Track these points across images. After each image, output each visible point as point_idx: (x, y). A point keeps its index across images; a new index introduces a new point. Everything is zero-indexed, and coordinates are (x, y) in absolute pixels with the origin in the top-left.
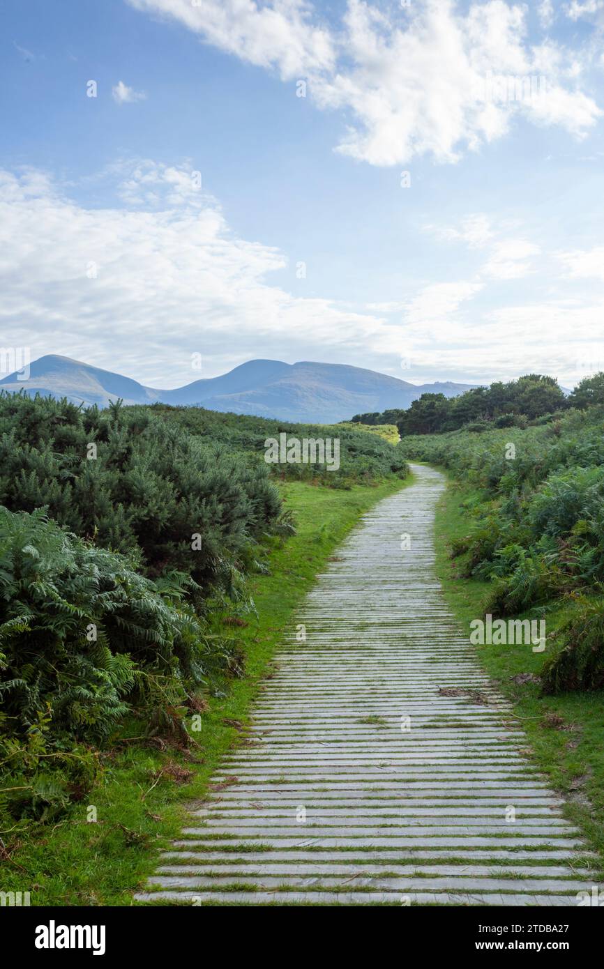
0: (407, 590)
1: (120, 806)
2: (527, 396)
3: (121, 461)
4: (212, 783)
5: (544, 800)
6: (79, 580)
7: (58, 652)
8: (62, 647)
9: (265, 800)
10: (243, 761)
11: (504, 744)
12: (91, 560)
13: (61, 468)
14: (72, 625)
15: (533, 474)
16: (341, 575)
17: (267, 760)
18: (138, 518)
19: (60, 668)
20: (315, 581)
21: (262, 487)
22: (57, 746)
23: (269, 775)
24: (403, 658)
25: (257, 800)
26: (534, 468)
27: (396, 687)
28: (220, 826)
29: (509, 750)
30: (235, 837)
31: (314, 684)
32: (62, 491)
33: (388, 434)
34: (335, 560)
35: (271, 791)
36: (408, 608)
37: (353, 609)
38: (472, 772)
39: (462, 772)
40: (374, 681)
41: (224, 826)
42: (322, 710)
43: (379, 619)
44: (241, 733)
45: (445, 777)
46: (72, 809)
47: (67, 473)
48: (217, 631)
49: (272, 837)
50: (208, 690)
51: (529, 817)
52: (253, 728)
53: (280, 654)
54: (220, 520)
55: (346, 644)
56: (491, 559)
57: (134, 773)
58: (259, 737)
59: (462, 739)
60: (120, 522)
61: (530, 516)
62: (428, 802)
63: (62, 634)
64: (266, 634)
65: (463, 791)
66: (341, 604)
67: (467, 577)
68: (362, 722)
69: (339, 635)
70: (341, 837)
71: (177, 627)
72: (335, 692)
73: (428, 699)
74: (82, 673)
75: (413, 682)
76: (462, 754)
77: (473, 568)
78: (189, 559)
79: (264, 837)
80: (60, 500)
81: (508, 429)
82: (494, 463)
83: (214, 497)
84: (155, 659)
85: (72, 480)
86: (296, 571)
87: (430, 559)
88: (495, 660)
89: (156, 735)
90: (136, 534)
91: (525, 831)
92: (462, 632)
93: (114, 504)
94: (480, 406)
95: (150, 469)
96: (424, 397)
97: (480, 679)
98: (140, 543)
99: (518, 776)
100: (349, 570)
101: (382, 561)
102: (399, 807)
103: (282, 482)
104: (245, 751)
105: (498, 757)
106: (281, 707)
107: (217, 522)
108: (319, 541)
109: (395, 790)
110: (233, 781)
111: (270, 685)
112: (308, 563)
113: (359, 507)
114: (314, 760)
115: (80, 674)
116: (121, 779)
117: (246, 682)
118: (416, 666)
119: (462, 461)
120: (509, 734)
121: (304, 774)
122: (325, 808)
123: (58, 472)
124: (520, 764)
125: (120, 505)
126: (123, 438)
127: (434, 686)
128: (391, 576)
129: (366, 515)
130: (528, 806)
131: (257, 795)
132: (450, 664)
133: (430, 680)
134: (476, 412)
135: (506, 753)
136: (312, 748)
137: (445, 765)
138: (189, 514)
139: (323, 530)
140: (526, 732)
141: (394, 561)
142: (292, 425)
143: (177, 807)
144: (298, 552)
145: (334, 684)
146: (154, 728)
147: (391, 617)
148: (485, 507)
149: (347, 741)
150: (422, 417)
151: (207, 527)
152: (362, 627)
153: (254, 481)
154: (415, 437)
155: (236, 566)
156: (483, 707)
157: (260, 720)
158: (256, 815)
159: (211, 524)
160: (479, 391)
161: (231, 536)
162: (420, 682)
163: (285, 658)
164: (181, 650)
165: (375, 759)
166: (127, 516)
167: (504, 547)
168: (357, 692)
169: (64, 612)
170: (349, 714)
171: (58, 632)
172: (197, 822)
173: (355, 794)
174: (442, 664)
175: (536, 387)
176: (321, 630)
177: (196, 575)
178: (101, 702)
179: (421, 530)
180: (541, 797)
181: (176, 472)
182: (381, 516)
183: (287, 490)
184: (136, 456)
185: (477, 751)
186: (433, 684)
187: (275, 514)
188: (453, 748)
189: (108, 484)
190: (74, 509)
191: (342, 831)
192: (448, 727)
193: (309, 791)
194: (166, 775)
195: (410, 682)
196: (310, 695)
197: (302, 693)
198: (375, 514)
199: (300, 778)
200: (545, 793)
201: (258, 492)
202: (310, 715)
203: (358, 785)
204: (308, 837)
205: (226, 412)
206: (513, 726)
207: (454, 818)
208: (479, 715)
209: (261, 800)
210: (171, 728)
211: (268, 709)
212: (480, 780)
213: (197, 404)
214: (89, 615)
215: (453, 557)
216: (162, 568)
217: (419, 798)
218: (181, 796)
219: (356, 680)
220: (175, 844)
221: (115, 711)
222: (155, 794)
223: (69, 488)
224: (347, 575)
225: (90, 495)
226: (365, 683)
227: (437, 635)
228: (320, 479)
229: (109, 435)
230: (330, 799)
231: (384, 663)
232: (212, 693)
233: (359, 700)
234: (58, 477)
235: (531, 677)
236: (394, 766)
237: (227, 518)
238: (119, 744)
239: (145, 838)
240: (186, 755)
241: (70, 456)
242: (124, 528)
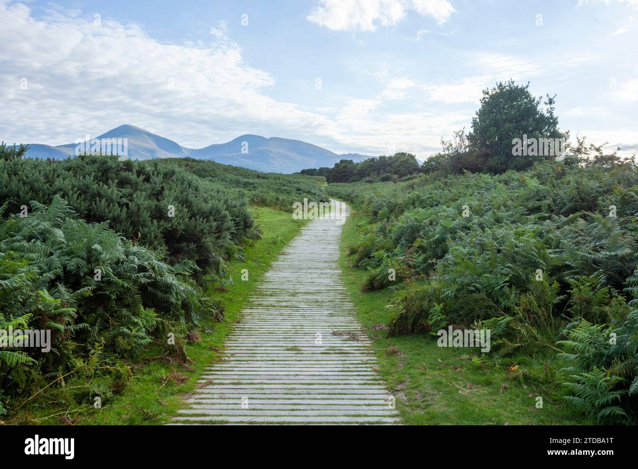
0: (322, 273)
1: (143, 397)
2: (398, 164)
3: (158, 195)
4: (198, 383)
5: (382, 395)
6: (126, 265)
7: (111, 307)
8: (114, 304)
9: (228, 394)
10: (218, 371)
11: (364, 364)
12: (134, 254)
13: (121, 197)
14: (120, 292)
15: (396, 210)
16: (286, 263)
17: (231, 371)
18: (166, 229)
19: (112, 316)
20: (271, 266)
21: (243, 211)
22: (108, 362)
23: (232, 379)
24: (316, 313)
25: (223, 394)
26: (397, 207)
27: (309, 330)
28: (200, 409)
29: (367, 368)
30: (208, 415)
31: (263, 327)
32: (121, 211)
33: (320, 181)
34: (283, 254)
35: (232, 389)
36: (321, 284)
37: (290, 283)
38: (345, 379)
39: (339, 380)
40: (297, 326)
41: (203, 409)
42: (266, 342)
43: (304, 290)
44: (218, 355)
45: (330, 382)
46: (114, 398)
47: (125, 200)
48: (209, 295)
49: (229, 416)
50: (201, 329)
51: (373, 405)
52: (226, 352)
53: (245, 308)
54: (214, 231)
55: (284, 304)
56: (369, 258)
57: (153, 378)
58: (228, 357)
59: (342, 360)
60: (154, 231)
61: (392, 235)
62: (318, 396)
63: (114, 297)
64: (239, 296)
65: (339, 390)
66: (284, 280)
67: (356, 267)
68: (288, 350)
69: (281, 298)
70: (268, 416)
71: (184, 293)
72: (275, 332)
73: (326, 337)
74: (125, 319)
75: (319, 327)
76: (341, 369)
77: (359, 262)
78: (195, 253)
79: (224, 415)
80: (119, 216)
81: (387, 182)
82: (377, 202)
83: (211, 218)
84: (170, 311)
85: (127, 205)
86: (260, 260)
87: (337, 256)
88: (365, 316)
89: (168, 355)
90: (163, 238)
91: (369, 413)
92: (349, 299)
93: (152, 220)
94: (373, 168)
95: (174, 200)
96: (342, 161)
97: (356, 326)
98: (166, 243)
99: (369, 382)
100: (290, 260)
101: (310, 255)
102: (303, 399)
103: (257, 207)
104: (220, 365)
105: (360, 371)
106: (243, 339)
107: (213, 232)
108: (275, 243)
109: (301, 389)
110: (211, 383)
111: (238, 326)
112: (267, 256)
113: (300, 224)
114: (258, 371)
115: (123, 320)
116: (145, 381)
117: (224, 324)
118: (322, 318)
119: (360, 199)
120: (368, 358)
121: (252, 379)
122: (261, 399)
123: (119, 200)
124: (372, 375)
125: (155, 220)
126: (159, 181)
127: (330, 330)
128: (314, 265)
129: (303, 228)
130: (373, 399)
131: (224, 391)
132: (341, 317)
133: (329, 326)
134: (370, 172)
135: (365, 369)
136: (258, 364)
137: (331, 375)
138: (196, 227)
139: (277, 237)
140: (377, 357)
141: (316, 256)
142: (265, 174)
143: (175, 397)
144: (262, 249)
145: (275, 327)
146: (166, 351)
147: (312, 289)
148: (369, 227)
149: (278, 360)
150: (340, 173)
151: (207, 235)
152: (294, 294)
153: (238, 207)
154: (335, 184)
155: (223, 258)
156: (356, 342)
157: (230, 347)
158: (221, 403)
159: (209, 233)
160: (373, 160)
161: (221, 240)
162: (322, 327)
163: (248, 311)
164: (186, 306)
165: (293, 371)
166: (159, 227)
167: (377, 251)
168: (287, 332)
169: (116, 283)
170: (281, 345)
171: (111, 295)
172: (187, 406)
173: (279, 391)
174: (336, 317)
175: (404, 159)
176: (271, 295)
177: (198, 263)
178: (136, 337)
179: (333, 239)
180: (381, 394)
181: (190, 202)
182: (311, 230)
183: (259, 212)
184: (166, 192)
185: (349, 368)
186: (330, 328)
187: (250, 227)
188: (336, 366)
189: (149, 208)
190: (128, 222)
191: (269, 413)
192: (335, 353)
193: (253, 389)
194: (172, 379)
195: (317, 327)
196: (260, 333)
197: (255, 332)
198: (308, 228)
199: (249, 381)
200: (383, 392)
201: (240, 214)
202: (259, 345)
203: (281, 386)
204: (249, 416)
205: (227, 164)
206: (371, 354)
207: (332, 406)
208: (353, 347)
209: (225, 394)
210: (177, 351)
211: (236, 341)
212: (349, 384)
213: (211, 159)
214: (130, 286)
215: (349, 255)
216: (178, 258)
217: (314, 394)
218: (180, 391)
219: (287, 325)
220: (173, 419)
221: (143, 341)
222: (164, 389)
223: (125, 209)
224: (289, 263)
225: (138, 213)
226: (292, 327)
227: (335, 300)
228: (279, 206)
229: (151, 179)
230: (264, 394)
231: (304, 316)
232: (203, 331)
233: (288, 337)
234: (119, 203)
235: (383, 326)
236: (303, 375)
237: (219, 230)
238: (145, 360)
239: (156, 415)
240: (185, 367)
241: (127, 190)
242: (157, 234)
